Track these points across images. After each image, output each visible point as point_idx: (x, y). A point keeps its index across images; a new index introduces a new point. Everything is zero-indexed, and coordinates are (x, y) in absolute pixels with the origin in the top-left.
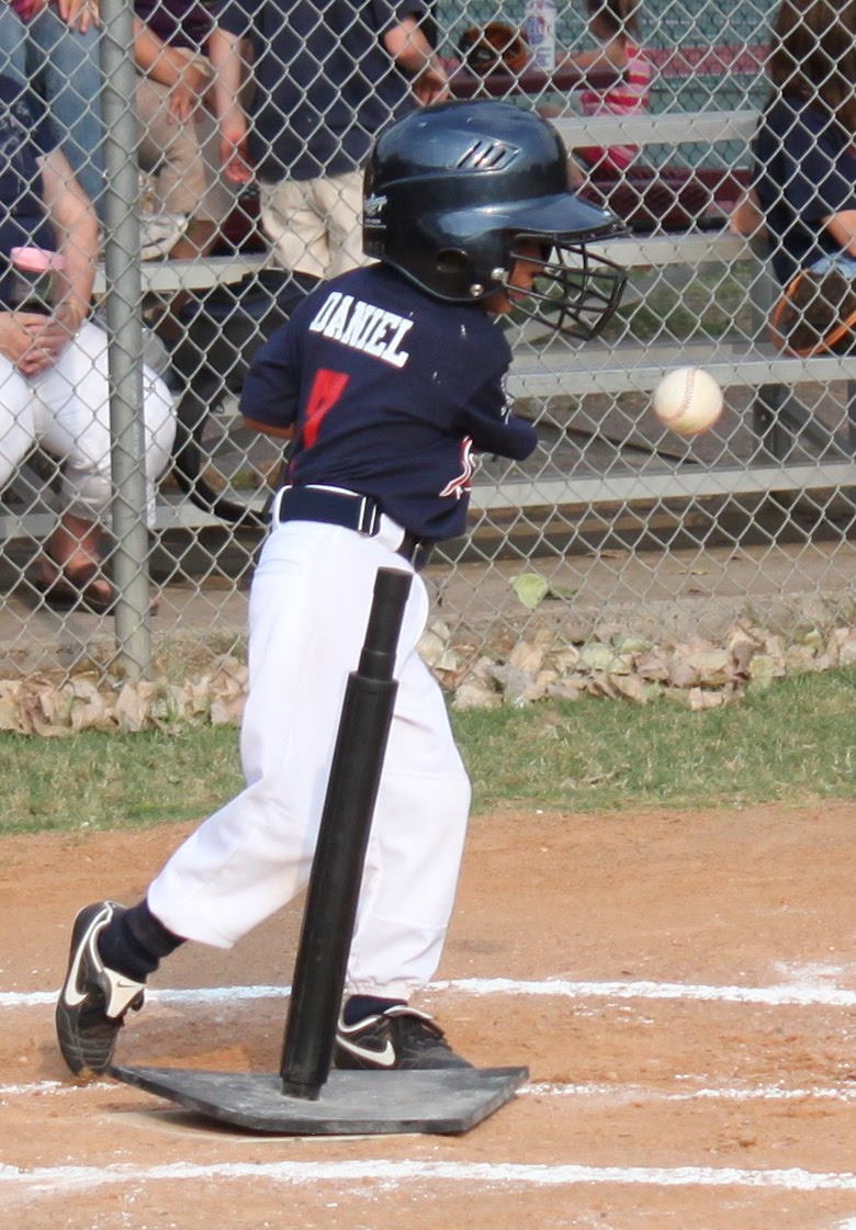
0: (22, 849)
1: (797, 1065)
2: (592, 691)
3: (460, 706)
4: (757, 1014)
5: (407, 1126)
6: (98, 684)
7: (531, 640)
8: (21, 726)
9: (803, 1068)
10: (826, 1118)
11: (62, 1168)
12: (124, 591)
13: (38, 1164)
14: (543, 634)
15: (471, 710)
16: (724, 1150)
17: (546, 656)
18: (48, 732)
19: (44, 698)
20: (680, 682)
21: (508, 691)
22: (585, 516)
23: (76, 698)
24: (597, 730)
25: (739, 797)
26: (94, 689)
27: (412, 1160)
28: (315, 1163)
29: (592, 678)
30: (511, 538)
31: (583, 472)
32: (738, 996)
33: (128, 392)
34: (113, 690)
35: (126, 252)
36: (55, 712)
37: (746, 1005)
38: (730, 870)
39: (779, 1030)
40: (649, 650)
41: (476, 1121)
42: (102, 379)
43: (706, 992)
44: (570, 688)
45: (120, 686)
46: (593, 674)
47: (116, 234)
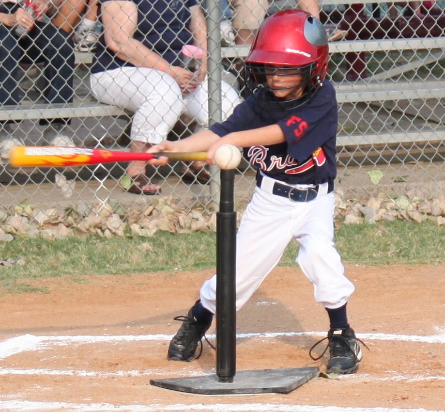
0: (149, 278)
1: (435, 367)
2: (399, 217)
3: (347, 223)
4: (423, 347)
5: (265, 390)
6: (203, 213)
7: (375, 196)
8: (171, 229)
9: (437, 368)
10: (439, 388)
11: (132, 406)
12: (213, 176)
13: (122, 404)
14: (381, 194)
15: (351, 224)
16: (395, 400)
17: (382, 203)
18: (182, 231)
19: (180, 218)
20: (435, 214)
21: (366, 217)
22: (398, 148)
23: (193, 218)
24: (398, 233)
25: (437, 260)
26: (201, 215)
27: (270, 403)
28: (231, 405)
29: (400, 212)
30: (368, 156)
31: (398, 130)
32: (417, 339)
33: (215, 97)
34: (208, 215)
35: (215, 42)
36: (185, 224)
37: (419, 343)
38: (428, 289)
39: (430, 353)
40: (423, 201)
41: (294, 388)
42: (205, 92)
43: (404, 338)
44: (391, 216)
45: (212, 214)
46: (400, 210)
47: (211, 35)
